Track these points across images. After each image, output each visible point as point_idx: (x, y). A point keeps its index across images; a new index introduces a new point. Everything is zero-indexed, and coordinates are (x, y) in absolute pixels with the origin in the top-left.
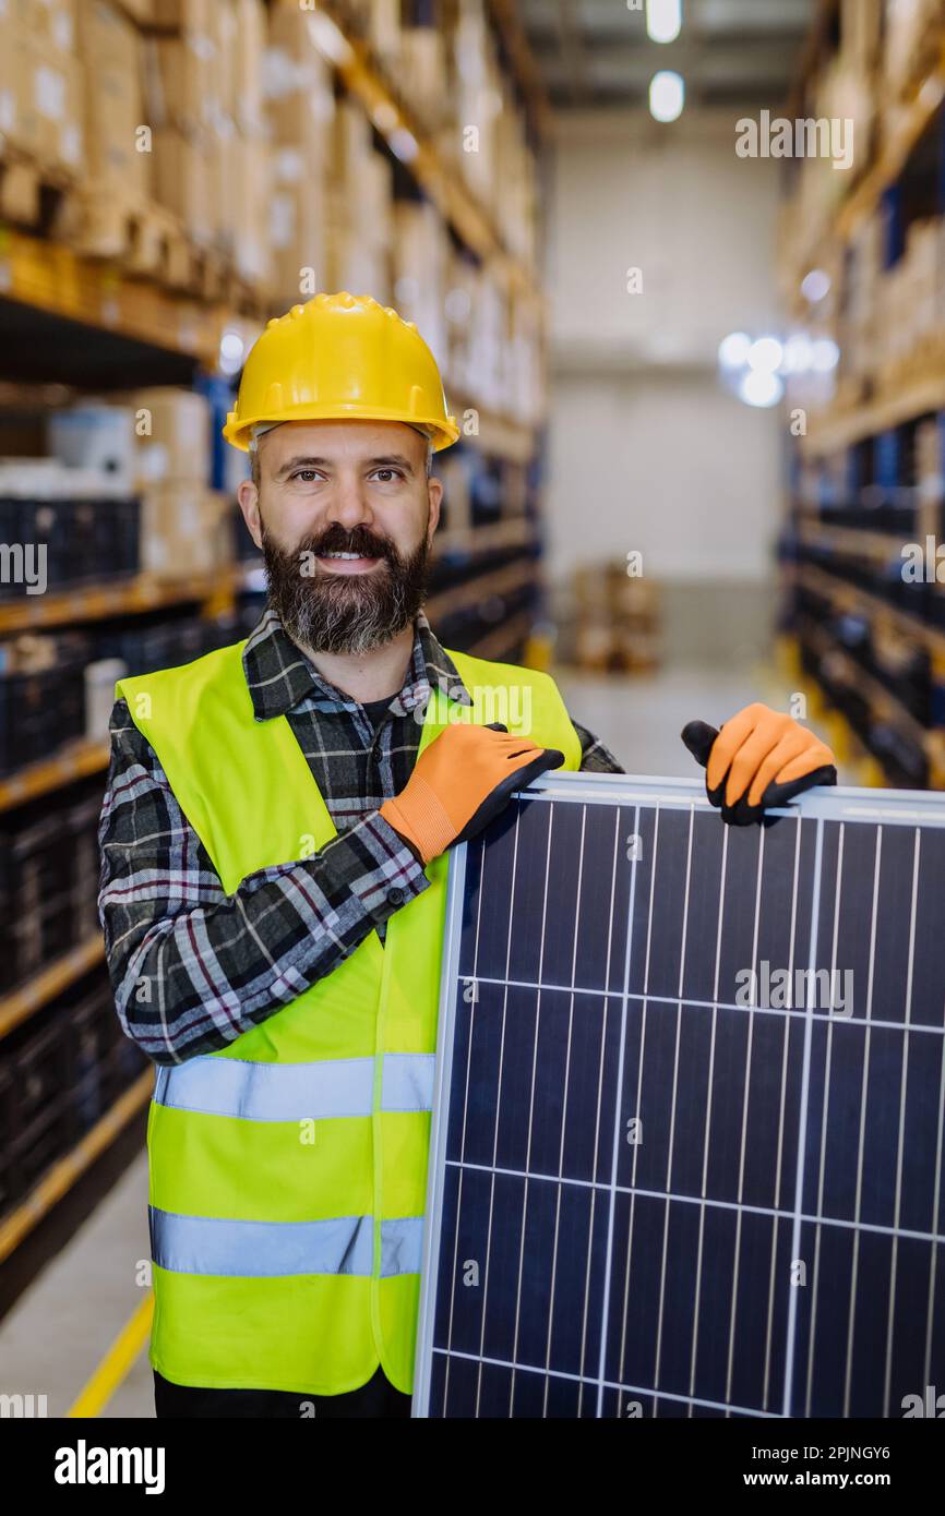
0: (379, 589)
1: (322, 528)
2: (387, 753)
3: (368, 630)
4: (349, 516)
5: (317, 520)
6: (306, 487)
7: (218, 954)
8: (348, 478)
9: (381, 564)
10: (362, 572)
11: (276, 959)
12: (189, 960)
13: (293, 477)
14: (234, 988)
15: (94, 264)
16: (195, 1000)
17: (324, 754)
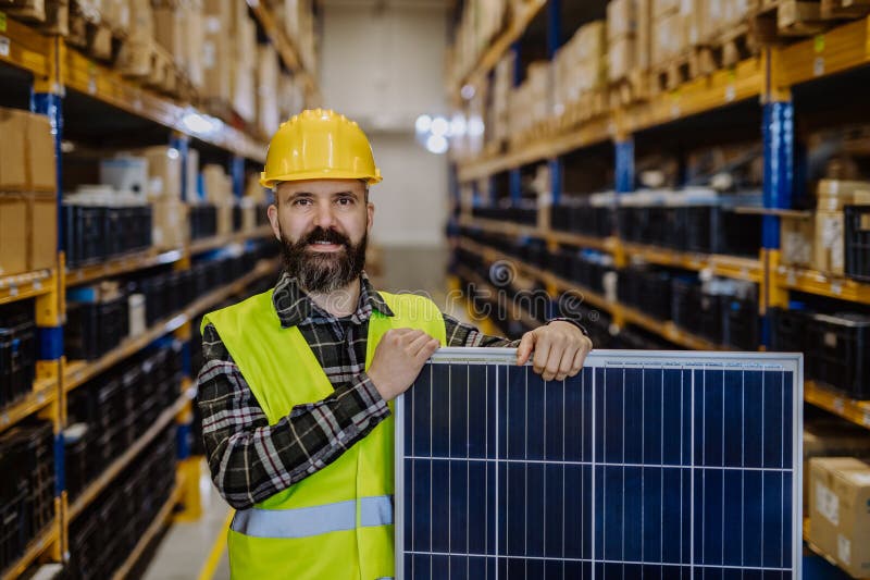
0: (341, 259)
1: (310, 230)
2: (351, 343)
3: (336, 281)
4: (325, 222)
5: (308, 225)
6: (303, 209)
7: (279, 455)
8: (324, 203)
9: (341, 248)
10: (332, 251)
11: (311, 455)
12: (264, 458)
13: (296, 203)
14: (288, 471)
15: (132, 78)
16: (267, 478)
17: (319, 345)
